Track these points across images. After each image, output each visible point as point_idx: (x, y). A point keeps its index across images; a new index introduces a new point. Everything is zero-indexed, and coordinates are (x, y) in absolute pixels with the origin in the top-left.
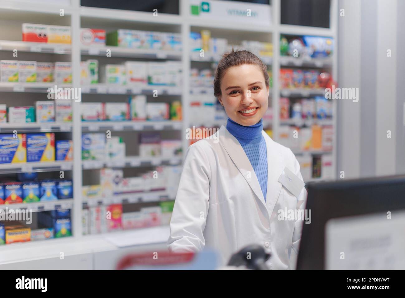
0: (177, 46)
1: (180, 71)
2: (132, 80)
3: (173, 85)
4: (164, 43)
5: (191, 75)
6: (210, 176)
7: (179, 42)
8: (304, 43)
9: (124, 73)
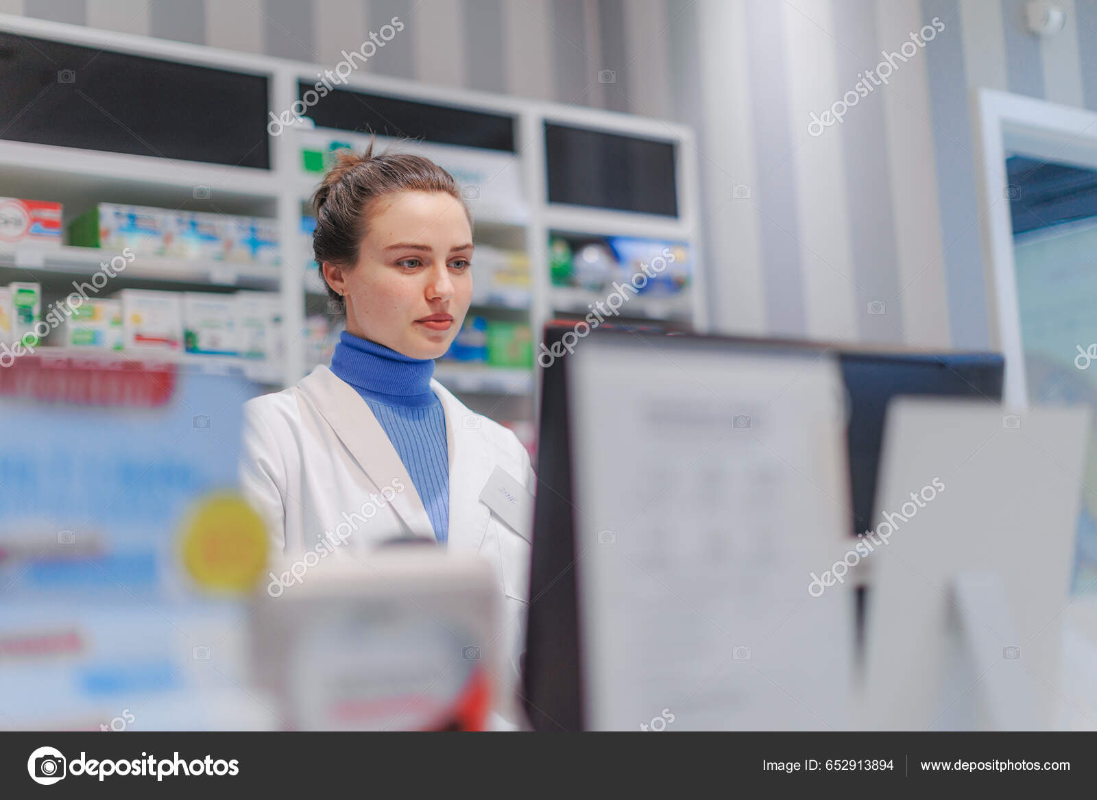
0: (265, 254)
1: (277, 320)
2: (139, 338)
3: (256, 355)
4: (229, 245)
5: (307, 333)
6: (283, 484)
7: (272, 243)
8: (616, 256)
9: (118, 321)
